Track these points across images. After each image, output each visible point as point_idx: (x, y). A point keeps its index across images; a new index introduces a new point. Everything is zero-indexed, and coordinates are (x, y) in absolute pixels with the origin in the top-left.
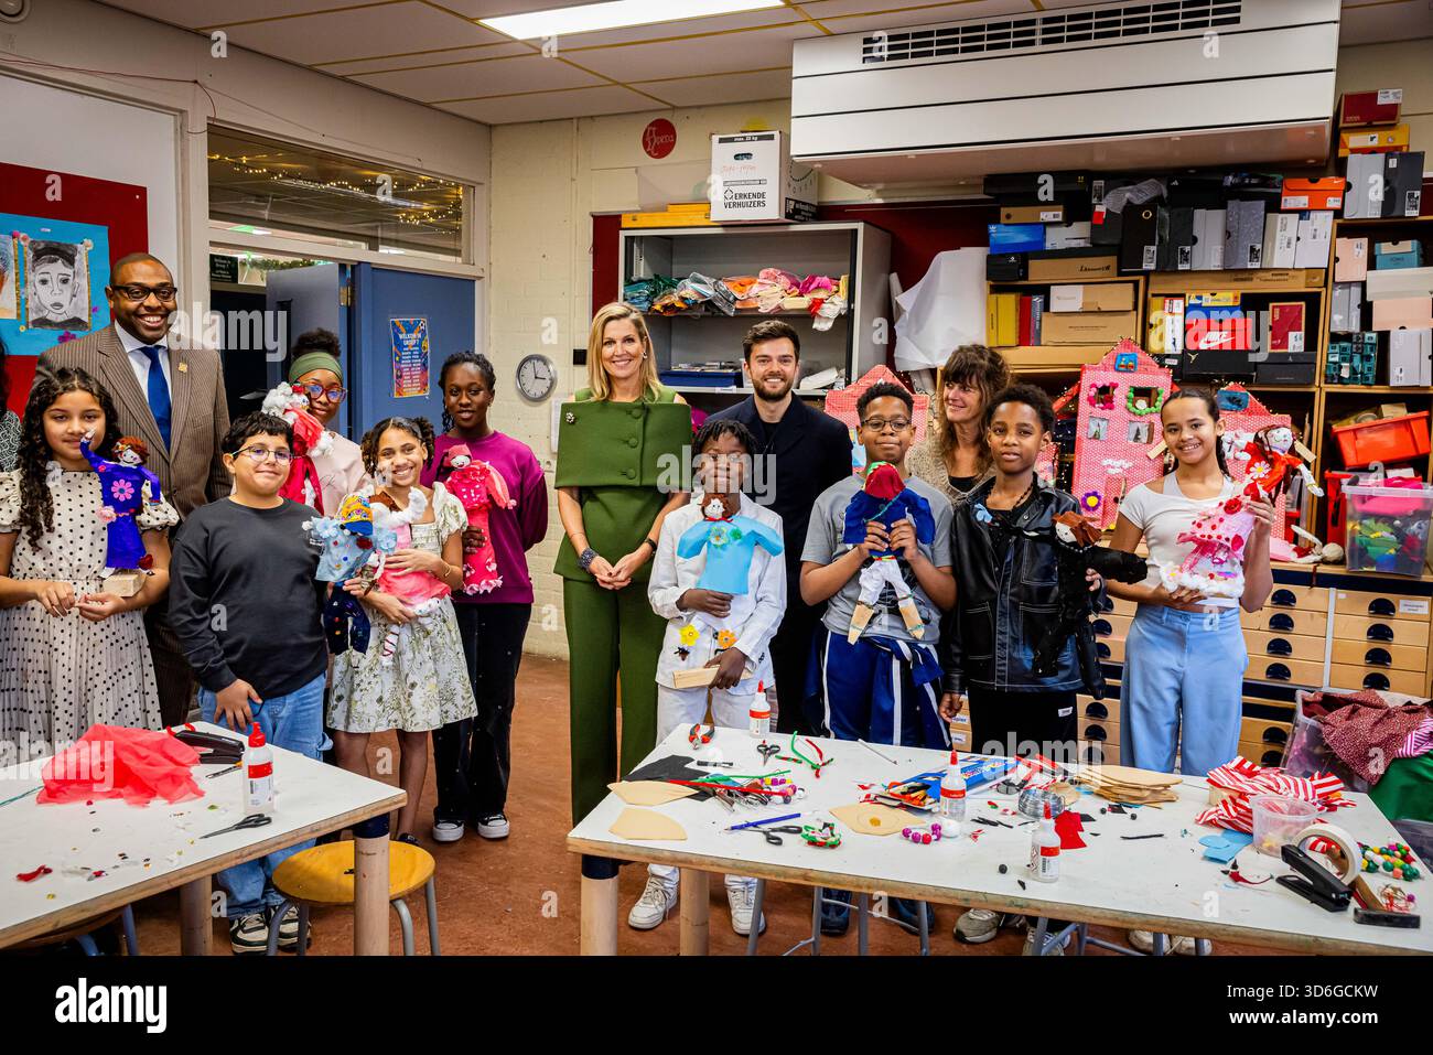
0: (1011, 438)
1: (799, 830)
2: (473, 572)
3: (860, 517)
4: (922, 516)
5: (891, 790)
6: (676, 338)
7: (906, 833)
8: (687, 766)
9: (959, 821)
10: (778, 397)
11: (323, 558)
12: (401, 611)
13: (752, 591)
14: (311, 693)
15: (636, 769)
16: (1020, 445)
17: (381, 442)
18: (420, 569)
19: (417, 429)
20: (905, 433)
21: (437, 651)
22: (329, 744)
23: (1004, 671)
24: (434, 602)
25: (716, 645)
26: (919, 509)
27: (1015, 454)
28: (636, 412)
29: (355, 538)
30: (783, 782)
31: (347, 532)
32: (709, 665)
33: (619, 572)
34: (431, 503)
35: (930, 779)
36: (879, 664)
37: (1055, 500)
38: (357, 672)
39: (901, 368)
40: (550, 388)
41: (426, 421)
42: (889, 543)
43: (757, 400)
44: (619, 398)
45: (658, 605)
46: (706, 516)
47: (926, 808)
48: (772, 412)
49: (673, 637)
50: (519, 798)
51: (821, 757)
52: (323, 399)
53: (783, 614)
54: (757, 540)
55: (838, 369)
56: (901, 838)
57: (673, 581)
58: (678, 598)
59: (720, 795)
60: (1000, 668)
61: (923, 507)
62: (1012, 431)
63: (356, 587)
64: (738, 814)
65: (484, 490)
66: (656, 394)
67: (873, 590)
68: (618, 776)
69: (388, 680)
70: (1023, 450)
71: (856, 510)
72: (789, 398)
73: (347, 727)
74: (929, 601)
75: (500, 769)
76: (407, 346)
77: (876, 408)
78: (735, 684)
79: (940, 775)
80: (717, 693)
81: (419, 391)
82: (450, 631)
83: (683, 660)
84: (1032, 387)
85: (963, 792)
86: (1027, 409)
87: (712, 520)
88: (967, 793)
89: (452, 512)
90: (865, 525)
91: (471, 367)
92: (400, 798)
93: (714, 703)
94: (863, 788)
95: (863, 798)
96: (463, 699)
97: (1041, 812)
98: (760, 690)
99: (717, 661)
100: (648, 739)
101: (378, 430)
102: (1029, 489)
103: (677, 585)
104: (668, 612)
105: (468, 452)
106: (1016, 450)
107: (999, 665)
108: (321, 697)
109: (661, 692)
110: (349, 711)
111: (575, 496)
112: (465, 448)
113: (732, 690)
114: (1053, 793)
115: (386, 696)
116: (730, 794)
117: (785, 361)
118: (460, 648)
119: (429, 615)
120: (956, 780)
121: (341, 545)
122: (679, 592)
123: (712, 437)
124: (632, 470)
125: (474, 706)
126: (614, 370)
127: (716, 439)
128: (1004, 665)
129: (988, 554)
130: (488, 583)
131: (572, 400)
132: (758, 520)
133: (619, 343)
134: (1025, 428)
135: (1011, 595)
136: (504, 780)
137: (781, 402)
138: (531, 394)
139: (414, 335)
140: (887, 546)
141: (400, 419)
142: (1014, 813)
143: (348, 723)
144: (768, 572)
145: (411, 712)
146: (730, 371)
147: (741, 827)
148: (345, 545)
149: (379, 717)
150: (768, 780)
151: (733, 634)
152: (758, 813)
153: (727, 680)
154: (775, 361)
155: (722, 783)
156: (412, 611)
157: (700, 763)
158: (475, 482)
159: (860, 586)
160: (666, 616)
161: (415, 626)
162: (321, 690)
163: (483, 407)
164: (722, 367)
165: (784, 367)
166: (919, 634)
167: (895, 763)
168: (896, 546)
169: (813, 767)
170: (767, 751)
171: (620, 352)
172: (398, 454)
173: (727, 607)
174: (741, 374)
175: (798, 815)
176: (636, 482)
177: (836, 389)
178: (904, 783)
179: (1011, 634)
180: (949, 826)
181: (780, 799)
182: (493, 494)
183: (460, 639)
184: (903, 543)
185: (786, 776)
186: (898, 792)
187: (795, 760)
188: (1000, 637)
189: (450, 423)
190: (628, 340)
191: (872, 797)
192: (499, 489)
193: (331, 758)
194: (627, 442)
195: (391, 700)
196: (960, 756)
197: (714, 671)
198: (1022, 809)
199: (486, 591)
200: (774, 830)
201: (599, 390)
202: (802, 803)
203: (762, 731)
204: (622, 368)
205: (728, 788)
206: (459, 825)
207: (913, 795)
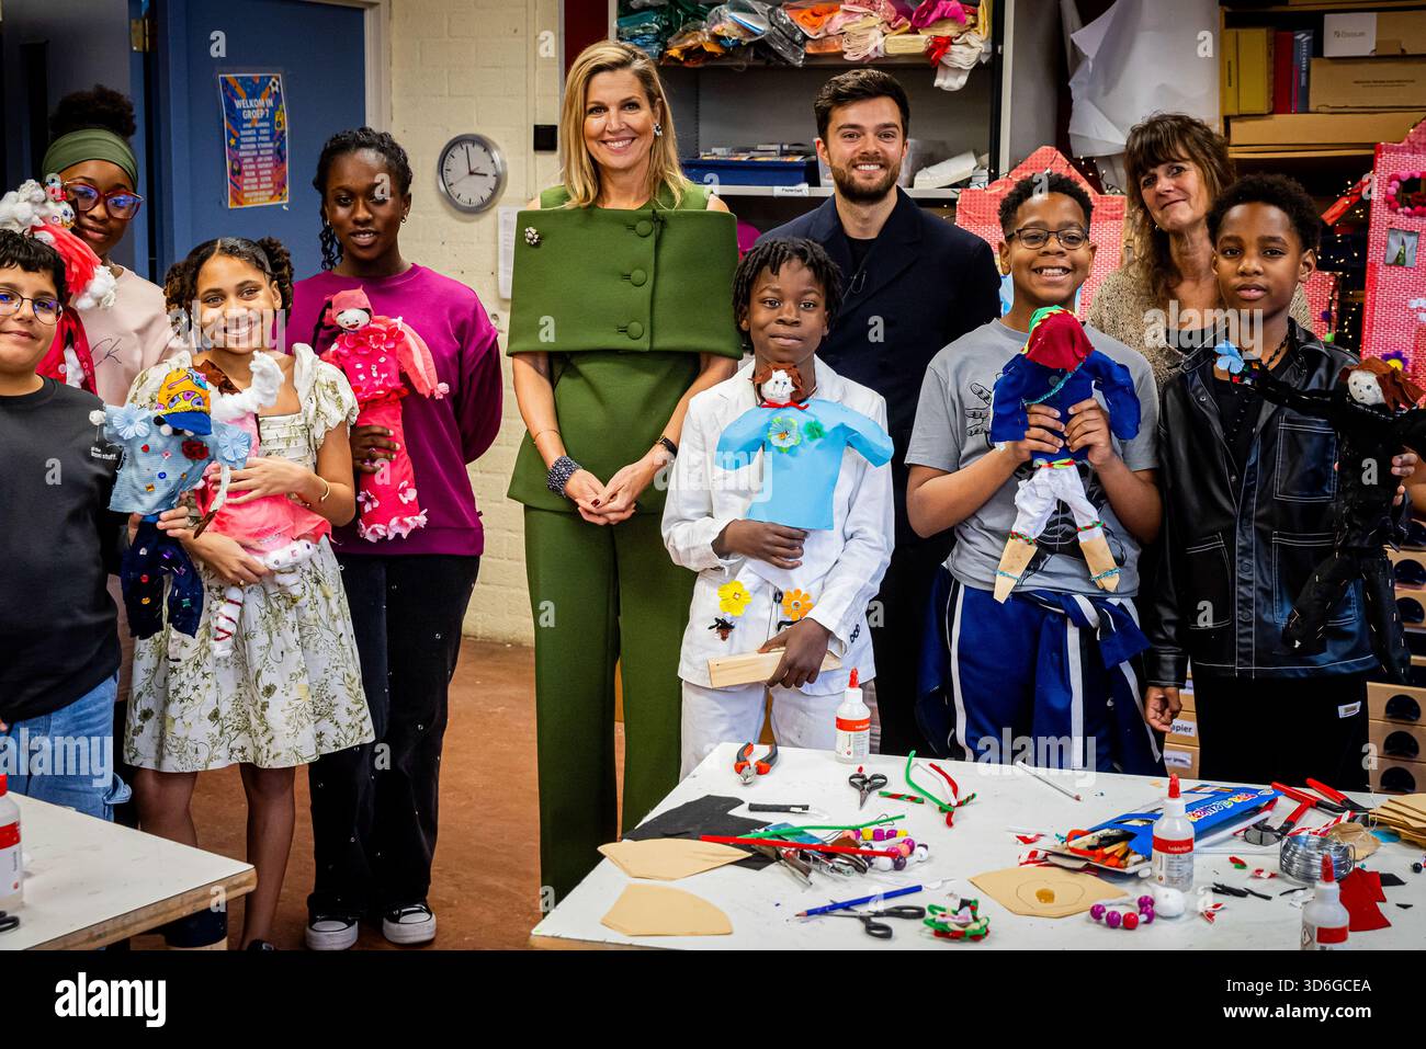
0: (1252, 263)
1: (920, 913)
2: (376, 504)
3: (1016, 399)
4: (1119, 396)
5: (1072, 844)
6: (705, 106)
7: (1096, 913)
8: (731, 813)
9: (1183, 891)
10: (875, 196)
11: (124, 474)
12: (243, 563)
13: (838, 521)
14: (93, 709)
15: (646, 819)
16: (1265, 273)
17: (201, 278)
18: (277, 490)
19: (262, 256)
20: (1081, 252)
21: (305, 632)
22: (124, 793)
23: (1250, 645)
24: (301, 549)
25: (779, 614)
26: (1113, 382)
27: (1258, 288)
28: (643, 227)
29: (180, 439)
30: (892, 834)
31: (166, 429)
32: (767, 647)
33: (613, 496)
34: (290, 378)
35: (1135, 823)
36: (1046, 633)
37: (1325, 362)
38: (174, 670)
39: (1081, 152)
40: (496, 191)
41: (278, 245)
42: (1065, 439)
43: (843, 206)
44: (618, 202)
45: (680, 548)
46: (763, 399)
47: (1130, 870)
48: (865, 220)
49: (707, 602)
50: (452, 876)
51: (955, 791)
52: (98, 211)
53: (888, 559)
54: (849, 438)
55: (978, 155)
56: (1088, 921)
57: (705, 509)
58: (715, 537)
59: (787, 858)
60: (1242, 640)
61: (1122, 380)
62: (1252, 250)
63: (176, 523)
64: (818, 888)
65: (393, 366)
66: (678, 197)
67: (1038, 515)
68: (619, 834)
69: (228, 680)
70: (1270, 282)
71: (1012, 386)
72: (892, 200)
73: (159, 763)
74: (1122, 529)
75: (420, 828)
76: (248, 121)
77: (1033, 211)
78: (811, 679)
79: (1152, 817)
80: (782, 695)
81: (272, 197)
82: (327, 598)
83: (724, 638)
84: (1279, 177)
85: (1189, 843)
86: (1274, 213)
87: (773, 405)
88: (1196, 845)
89: (329, 392)
90: (1025, 411)
91: (370, 156)
92: (244, 878)
93: (775, 708)
94: (1026, 840)
95: (1025, 857)
96: (349, 712)
97: (1317, 871)
98: (853, 683)
99: (781, 642)
100: (668, 771)
101: (196, 259)
102: (1282, 345)
103: (710, 515)
104: (699, 560)
105: (366, 302)
106: (1260, 281)
107: (1241, 636)
108: (110, 715)
109: (686, 693)
110: (162, 737)
111: (542, 367)
112: (360, 295)
113: (806, 688)
114: (1335, 838)
115: (225, 709)
116: (805, 857)
117: (887, 136)
118: (346, 626)
119: (293, 569)
120: (1176, 823)
121: (156, 452)
122: (715, 527)
123: (767, 269)
124: (635, 324)
125: (368, 725)
126: (607, 157)
127: (775, 270)
128: (1249, 635)
129: (1218, 451)
130: (401, 522)
131: (536, 206)
132: (847, 404)
133: (613, 110)
134: (1273, 245)
135: (1257, 520)
136: (427, 848)
137: (880, 206)
138: (464, 200)
139: (261, 102)
140: (1061, 444)
141: (231, 241)
142: (1272, 876)
143: (160, 757)
144: (864, 492)
145: (267, 737)
146: (798, 159)
147: (823, 911)
148: (163, 452)
149: (214, 744)
150: (868, 833)
151: (807, 596)
152: (850, 886)
153: (797, 674)
154: (870, 135)
155: (790, 839)
156: (262, 562)
157: (753, 808)
158: (379, 353)
159: (1015, 510)
160: (693, 566)
161: (271, 590)
162: (110, 702)
163: (392, 225)
164: (784, 153)
165: (883, 145)
166: (1111, 583)
167: (1078, 798)
168: (1078, 444)
169: (942, 810)
170: (866, 784)
171: (615, 126)
172: (232, 299)
173: (797, 551)
174: (816, 163)
175: (918, 889)
176: (643, 344)
177: (974, 187)
178: (1093, 831)
179: (1261, 584)
180: (1168, 899)
181: (887, 862)
182: (410, 372)
183: (347, 612)
184: (1090, 439)
185: (897, 825)
186: (1083, 847)
187: (912, 799)
188: (1242, 589)
189: (335, 250)
190: (629, 105)
191: (1041, 854)
192: (419, 364)
193: (128, 815)
194: (627, 277)
195: (232, 715)
196: (1185, 784)
197: (775, 658)
198: (1286, 868)
199: (398, 535)
200: (877, 914)
201: (580, 189)
202: (924, 868)
203: (857, 753)
204: (618, 152)
205: (800, 847)
206: (350, 924)
207: (1107, 850)
